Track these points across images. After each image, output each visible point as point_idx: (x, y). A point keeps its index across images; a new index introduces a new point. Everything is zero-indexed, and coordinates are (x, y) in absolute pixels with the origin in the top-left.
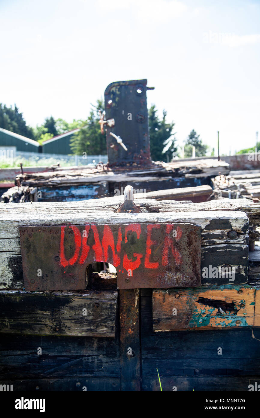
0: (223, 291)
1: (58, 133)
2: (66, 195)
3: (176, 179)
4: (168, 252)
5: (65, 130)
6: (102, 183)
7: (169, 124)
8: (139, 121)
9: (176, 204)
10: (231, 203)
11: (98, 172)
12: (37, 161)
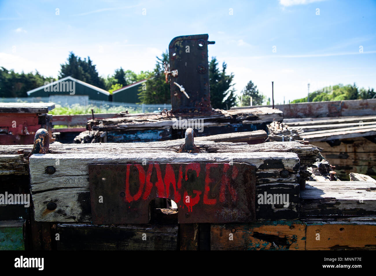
0: (276, 227)
1: (128, 84)
2: (132, 139)
3: (234, 125)
4: (225, 189)
5: (133, 81)
6: (166, 128)
7: (229, 76)
8: (200, 72)
9: (233, 146)
10: (283, 145)
11: (162, 118)
12: (107, 109)
